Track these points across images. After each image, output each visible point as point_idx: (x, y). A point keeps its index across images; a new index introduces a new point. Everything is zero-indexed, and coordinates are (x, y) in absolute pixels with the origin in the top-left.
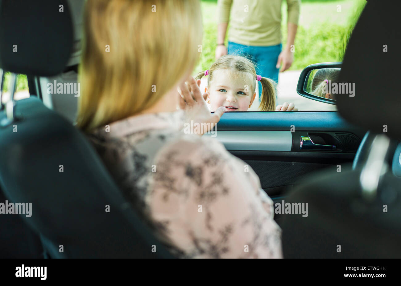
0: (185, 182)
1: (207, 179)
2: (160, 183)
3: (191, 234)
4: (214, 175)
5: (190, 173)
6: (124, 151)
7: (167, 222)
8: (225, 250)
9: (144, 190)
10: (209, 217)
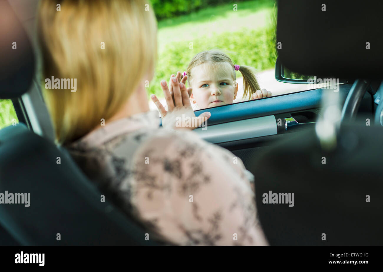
0: (165, 178)
1: (187, 170)
2: (142, 183)
3: (181, 227)
4: (193, 165)
5: (169, 167)
6: (103, 158)
7: (156, 220)
8: (218, 237)
9: (128, 193)
10: (195, 207)
